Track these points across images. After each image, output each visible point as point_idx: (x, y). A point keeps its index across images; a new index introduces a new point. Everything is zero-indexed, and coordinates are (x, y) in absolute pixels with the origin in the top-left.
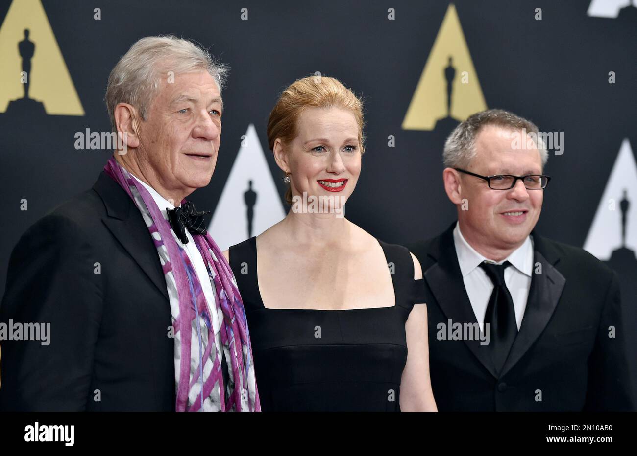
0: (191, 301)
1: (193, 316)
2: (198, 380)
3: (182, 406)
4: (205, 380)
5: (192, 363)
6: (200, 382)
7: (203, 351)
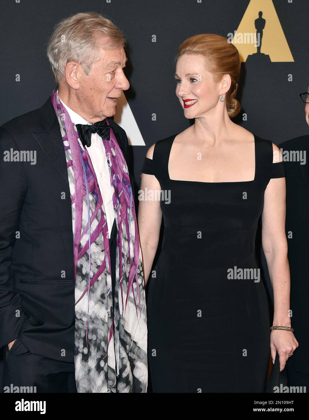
0: (83, 185)
1: (84, 194)
2: (87, 233)
3: (77, 248)
4: (92, 232)
5: (83, 222)
6: (88, 234)
7: (91, 215)
